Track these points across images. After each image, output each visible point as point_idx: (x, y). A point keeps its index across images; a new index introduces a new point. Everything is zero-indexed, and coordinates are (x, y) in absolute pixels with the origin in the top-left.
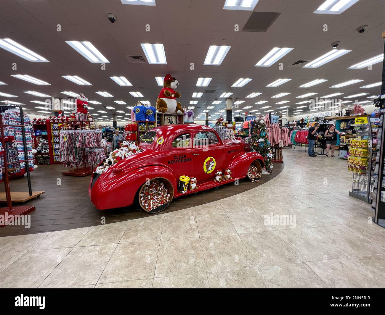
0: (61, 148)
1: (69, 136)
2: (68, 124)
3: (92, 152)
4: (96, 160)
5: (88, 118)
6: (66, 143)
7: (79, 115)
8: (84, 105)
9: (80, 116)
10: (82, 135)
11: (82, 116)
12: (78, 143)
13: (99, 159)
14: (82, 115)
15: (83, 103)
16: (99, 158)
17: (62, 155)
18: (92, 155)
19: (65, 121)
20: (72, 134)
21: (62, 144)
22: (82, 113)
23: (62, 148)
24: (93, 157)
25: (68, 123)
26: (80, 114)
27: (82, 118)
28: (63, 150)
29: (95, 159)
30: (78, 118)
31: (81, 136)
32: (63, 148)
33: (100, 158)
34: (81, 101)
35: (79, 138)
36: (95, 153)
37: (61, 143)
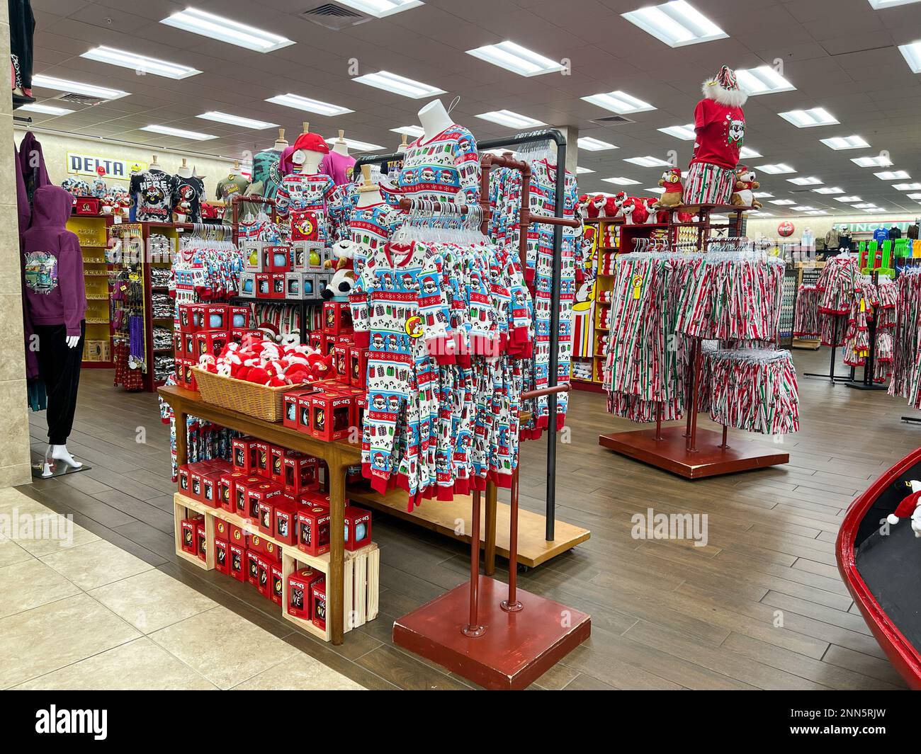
0: (617, 330)
1: (653, 278)
2: (610, 228)
3: (737, 365)
4: (756, 408)
5: (736, 189)
6: (637, 309)
7: (700, 176)
8: (729, 122)
9: (707, 181)
10: (711, 276)
11: (713, 182)
12: (690, 315)
13: (772, 406)
14: (715, 173)
15: (728, 117)
16: (769, 401)
17: (617, 364)
18: (738, 380)
19: (602, 214)
20: (665, 270)
21: (620, 313)
22: (716, 167)
23: (622, 329)
24: (741, 392)
25: (610, 224)
26: (708, 171)
27: (712, 190)
28: (622, 342)
29: (750, 400)
30: (694, 193)
31: (706, 278)
32: (625, 331)
33: (777, 399)
34: (720, 106)
35: (697, 286)
36: (755, 372)
37: (618, 310)
